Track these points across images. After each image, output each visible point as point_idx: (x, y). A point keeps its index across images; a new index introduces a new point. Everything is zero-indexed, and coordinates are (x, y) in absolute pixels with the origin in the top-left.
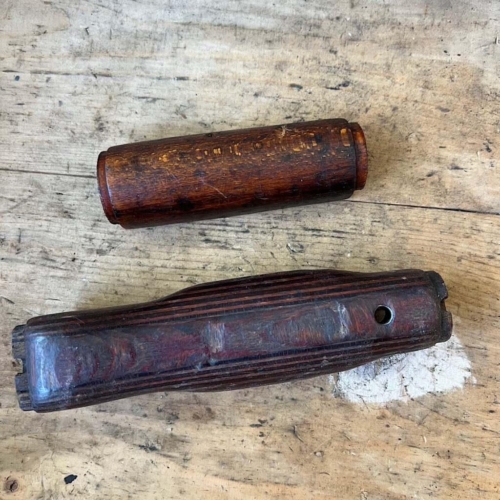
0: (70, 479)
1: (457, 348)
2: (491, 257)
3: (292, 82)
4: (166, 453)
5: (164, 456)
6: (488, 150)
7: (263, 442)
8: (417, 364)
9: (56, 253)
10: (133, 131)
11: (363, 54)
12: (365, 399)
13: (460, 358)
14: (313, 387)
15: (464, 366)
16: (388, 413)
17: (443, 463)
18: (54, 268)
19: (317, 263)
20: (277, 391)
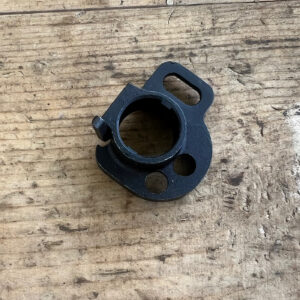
19: (274, 83)
20: (252, 267)
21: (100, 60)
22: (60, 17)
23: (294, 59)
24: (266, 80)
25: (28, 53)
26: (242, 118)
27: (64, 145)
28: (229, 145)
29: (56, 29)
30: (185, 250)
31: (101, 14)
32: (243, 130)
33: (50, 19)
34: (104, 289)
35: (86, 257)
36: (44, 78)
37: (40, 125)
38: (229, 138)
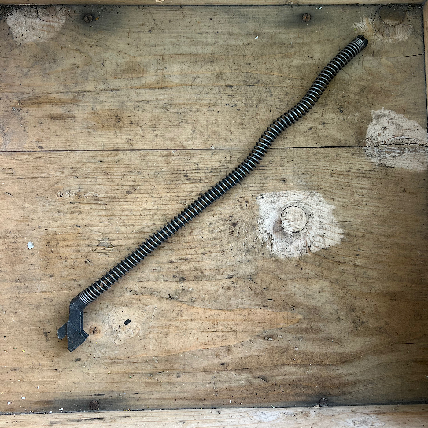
0: (127, 322)
1: (335, 223)
2: (348, 171)
3: (226, 84)
4: (181, 300)
5: (180, 301)
6: (341, 111)
7: (234, 287)
8: (313, 233)
9: (103, 196)
10: (138, 121)
11: (265, 63)
12: (288, 256)
13: (338, 228)
14: (258, 254)
15: (340, 232)
16: (302, 263)
17: (334, 286)
18: (102, 204)
19: (253, 185)
20: (238, 258)
21: (182, 172)
22: (165, 153)
23: (263, 175)
24: (250, 183)
25: (152, 168)
26: (239, 199)
27: (166, 208)
28: (233, 210)
29: (164, 158)
30: (213, 251)
31: (184, 152)
32: (239, 204)
33: (161, 154)
34: (180, 265)
35: (174, 253)
36: (158, 179)
37: (156, 199)
38: (233, 207)
